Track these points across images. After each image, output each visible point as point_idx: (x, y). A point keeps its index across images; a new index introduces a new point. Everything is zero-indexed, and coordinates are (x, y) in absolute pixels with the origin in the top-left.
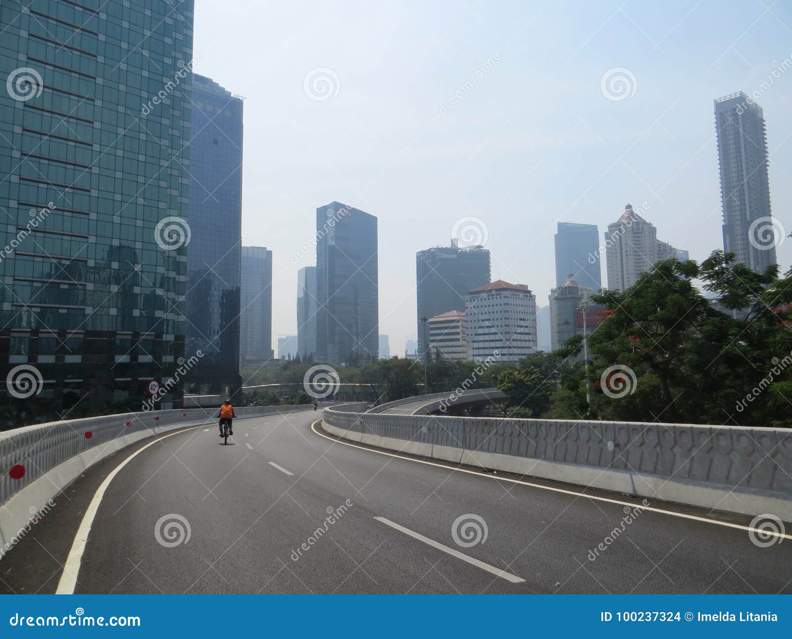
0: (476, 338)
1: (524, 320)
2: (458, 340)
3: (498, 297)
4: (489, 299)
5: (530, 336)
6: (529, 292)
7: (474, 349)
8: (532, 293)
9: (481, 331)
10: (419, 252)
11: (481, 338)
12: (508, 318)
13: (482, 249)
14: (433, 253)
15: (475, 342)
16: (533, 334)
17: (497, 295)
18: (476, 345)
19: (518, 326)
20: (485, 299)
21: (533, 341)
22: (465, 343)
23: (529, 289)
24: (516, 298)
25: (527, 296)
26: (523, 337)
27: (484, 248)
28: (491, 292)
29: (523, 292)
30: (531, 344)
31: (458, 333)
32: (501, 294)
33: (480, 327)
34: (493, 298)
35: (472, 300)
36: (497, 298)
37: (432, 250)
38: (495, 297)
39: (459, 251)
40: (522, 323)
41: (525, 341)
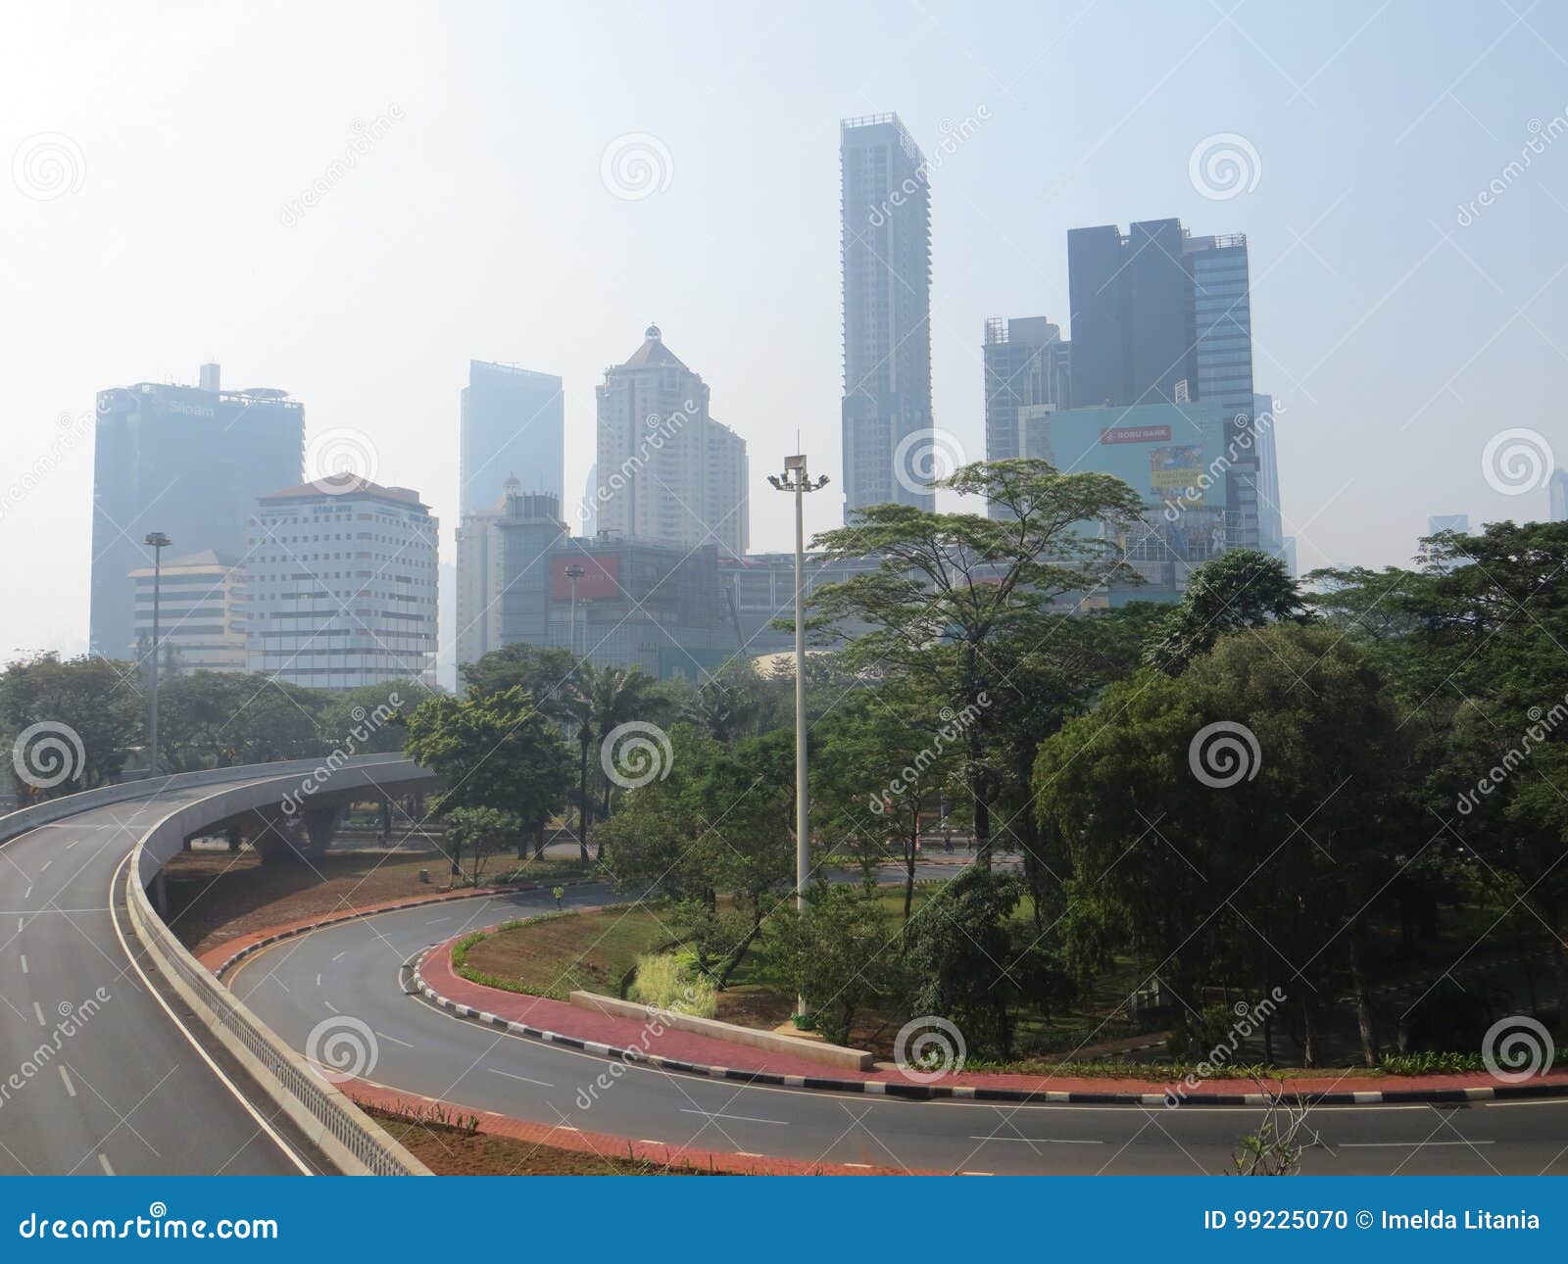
0: (275, 625)
1: (407, 580)
2: (218, 630)
3: (343, 515)
4: (317, 520)
5: (420, 622)
6: (424, 509)
7: (266, 653)
8: (431, 513)
9: (289, 606)
10: (107, 392)
11: (289, 624)
12: (368, 574)
13: (284, 399)
14: (147, 397)
15: (271, 634)
16: (429, 619)
17: (339, 509)
18: (272, 644)
19: (392, 596)
20: (306, 520)
21: (427, 637)
22: (240, 639)
23: (422, 501)
24: (391, 521)
25: (417, 519)
26: (403, 625)
27: (290, 399)
28: (324, 502)
29: (407, 506)
30: (422, 643)
31: (219, 612)
32: (349, 509)
33: (285, 596)
34: (327, 519)
35: (268, 520)
36: (338, 518)
37: (146, 389)
38: (332, 515)
39: (223, 398)
40: (403, 589)
41: (408, 635)
